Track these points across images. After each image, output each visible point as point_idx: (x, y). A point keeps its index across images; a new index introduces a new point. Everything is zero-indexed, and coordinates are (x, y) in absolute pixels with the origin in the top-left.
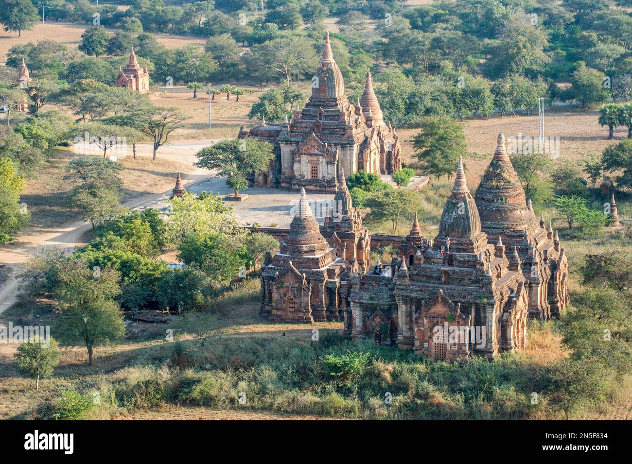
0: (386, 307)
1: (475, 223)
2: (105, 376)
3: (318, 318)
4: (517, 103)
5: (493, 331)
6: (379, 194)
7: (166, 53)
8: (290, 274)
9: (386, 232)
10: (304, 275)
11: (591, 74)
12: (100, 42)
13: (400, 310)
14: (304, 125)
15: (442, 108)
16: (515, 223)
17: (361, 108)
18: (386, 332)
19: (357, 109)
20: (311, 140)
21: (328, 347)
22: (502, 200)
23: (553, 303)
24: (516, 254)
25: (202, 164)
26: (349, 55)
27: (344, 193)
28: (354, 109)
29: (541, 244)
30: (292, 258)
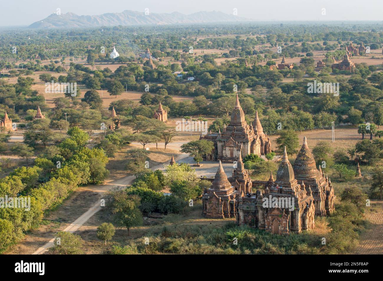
0: (254, 211)
1: (291, 175)
2: (134, 240)
3: (226, 216)
4: (324, 124)
5: (299, 221)
6: (258, 164)
7: (175, 104)
8: (214, 197)
9: (261, 180)
10: (220, 198)
11: (356, 112)
12: (148, 100)
13: (259, 212)
14: (227, 134)
15: (291, 126)
16: (311, 175)
17: (252, 127)
18: (253, 222)
19: (251, 127)
20: (230, 140)
21: (229, 228)
22: (305, 165)
23: (327, 209)
24: (310, 188)
25: (183, 151)
26: (255, 104)
27: (240, 163)
28: (249, 127)
29: (322, 184)
30: (215, 191)
